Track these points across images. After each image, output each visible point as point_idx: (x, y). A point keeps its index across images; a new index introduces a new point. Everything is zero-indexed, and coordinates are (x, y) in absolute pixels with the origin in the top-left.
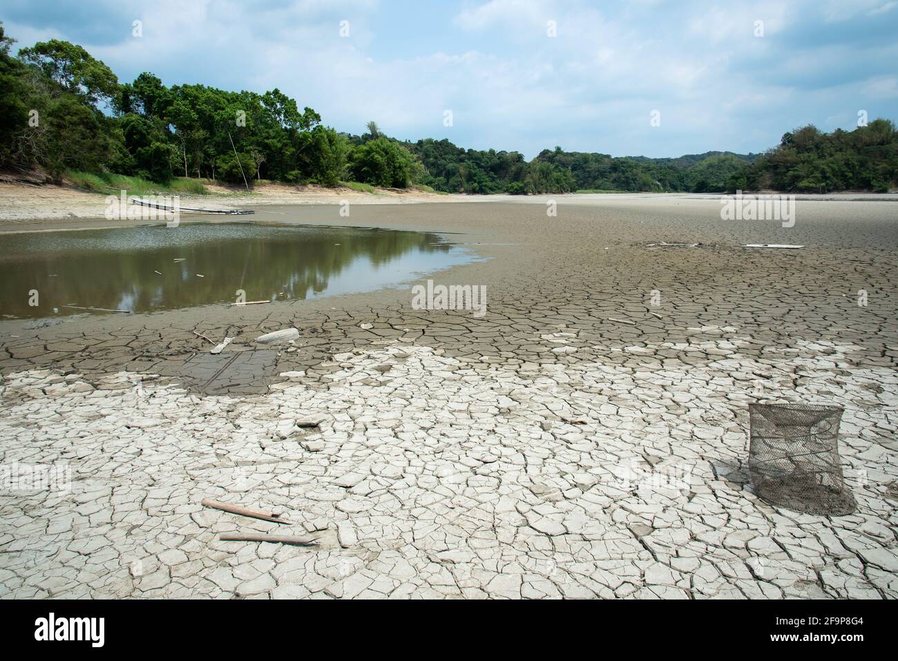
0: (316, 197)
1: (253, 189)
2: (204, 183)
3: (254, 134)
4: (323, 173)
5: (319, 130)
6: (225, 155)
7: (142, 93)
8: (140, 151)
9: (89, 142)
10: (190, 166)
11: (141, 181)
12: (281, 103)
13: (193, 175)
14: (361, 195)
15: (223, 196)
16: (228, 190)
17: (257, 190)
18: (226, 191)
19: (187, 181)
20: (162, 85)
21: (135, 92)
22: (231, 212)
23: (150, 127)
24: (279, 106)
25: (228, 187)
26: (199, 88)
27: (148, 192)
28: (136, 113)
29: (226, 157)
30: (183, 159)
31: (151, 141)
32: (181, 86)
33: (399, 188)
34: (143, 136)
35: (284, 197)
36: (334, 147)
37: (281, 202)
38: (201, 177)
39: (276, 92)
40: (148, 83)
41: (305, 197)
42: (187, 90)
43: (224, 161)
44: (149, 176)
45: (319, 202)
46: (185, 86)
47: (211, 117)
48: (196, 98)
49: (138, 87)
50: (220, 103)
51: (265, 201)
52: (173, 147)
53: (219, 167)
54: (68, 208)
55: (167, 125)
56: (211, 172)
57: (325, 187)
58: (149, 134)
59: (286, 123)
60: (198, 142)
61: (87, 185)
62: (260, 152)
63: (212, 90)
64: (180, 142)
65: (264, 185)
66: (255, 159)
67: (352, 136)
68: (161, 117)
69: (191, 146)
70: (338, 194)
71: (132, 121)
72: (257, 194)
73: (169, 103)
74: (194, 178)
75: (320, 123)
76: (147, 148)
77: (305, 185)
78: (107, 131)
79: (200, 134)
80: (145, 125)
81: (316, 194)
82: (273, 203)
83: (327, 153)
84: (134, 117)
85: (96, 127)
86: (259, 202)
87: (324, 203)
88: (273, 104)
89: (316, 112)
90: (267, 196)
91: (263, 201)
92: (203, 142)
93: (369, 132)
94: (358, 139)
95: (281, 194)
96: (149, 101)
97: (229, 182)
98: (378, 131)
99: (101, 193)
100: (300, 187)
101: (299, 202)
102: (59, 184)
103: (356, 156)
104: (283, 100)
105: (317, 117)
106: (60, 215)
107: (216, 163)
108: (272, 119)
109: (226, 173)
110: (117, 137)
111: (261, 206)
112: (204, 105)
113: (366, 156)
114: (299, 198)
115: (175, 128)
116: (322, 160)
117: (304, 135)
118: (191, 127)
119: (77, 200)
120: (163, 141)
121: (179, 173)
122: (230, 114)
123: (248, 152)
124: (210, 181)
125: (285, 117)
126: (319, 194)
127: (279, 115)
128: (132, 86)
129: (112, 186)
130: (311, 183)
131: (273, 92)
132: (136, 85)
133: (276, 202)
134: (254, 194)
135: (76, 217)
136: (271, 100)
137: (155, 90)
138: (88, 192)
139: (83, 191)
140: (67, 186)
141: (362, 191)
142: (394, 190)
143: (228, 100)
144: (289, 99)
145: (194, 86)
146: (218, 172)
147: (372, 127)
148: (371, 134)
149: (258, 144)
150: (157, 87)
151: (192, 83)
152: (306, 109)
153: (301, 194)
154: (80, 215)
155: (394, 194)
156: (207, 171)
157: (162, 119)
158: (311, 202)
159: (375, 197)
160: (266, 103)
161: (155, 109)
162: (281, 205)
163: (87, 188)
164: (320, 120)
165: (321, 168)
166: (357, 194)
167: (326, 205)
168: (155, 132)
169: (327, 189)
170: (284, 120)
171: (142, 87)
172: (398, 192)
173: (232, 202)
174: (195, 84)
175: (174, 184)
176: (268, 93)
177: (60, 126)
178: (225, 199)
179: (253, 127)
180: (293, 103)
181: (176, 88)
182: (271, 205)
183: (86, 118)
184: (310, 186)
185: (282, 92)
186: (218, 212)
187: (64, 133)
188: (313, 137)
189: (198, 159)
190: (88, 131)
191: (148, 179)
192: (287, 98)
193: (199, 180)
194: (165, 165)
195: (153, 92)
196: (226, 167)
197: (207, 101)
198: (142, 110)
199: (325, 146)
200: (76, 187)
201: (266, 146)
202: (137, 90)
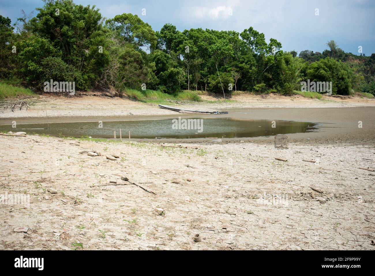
0: (275, 102)
1: (231, 97)
2: (199, 94)
3: (234, 59)
4: (281, 85)
5: (280, 54)
6: (214, 74)
7: (165, 37)
8: (161, 74)
9: (138, 72)
10: (191, 83)
11: (160, 93)
12: (254, 36)
13: (193, 88)
14: (311, 100)
15: (211, 102)
16: (214, 98)
17: (233, 98)
18: (213, 99)
19: (189, 93)
20: (176, 30)
21: (161, 37)
22: (214, 112)
23: (168, 58)
24: (252, 39)
25: (214, 96)
26: (199, 30)
27: (165, 100)
28: (161, 50)
29: (214, 76)
30: (187, 78)
31: (168, 67)
32: (189, 30)
33: (342, 95)
34: (164, 64)
35: (252, 102)
36: (289, 66)
37: (249, 106)
38: (198, 90)
39: (251, 29)
40: (168, 30)
41: (267, 102)
42: (193, 33)
43: (213, 79)
44: (166, 89)
45: (277, 106)
46: (192, 30)
47: (206, 49)
48: (198, 38)
49: (163, 33)
50: (212, 39)
51: (239, 106)
52: (181, 70)
53: (210, 83)
54: (128, 110)
55: (179, 55)
56: (204, 86)
57: (283, 95)
58: (167, 62)
59: (256, 51)
60: (197, 66)
61: (135, 97)
62: (236, 71)
63: (207, 31)
64: (186, 67)
65: (239, 95)
66: (233, 76)
67: (314, 53)
68: (176, 51)
69: (192, 70)
70: (292, 100)
71: (158, 56)
72: (233, 101)
73: (181, 42)
74: (193, 90)
75: (281, 49)
76: (166, 72)
77: (268, 93)
78: (147, 64)
79: (198, 61)
80: (165, 57)
81: (276, 101)
82: (244, 107)
83: (285, 70)
84: (159, 53)
85: (142, 63)
86: (235, 106)
87: (280, 107)
88: (248, 38)
89: (278, 41)
90: (241, 102)
91: (237, 106)
92: (200, 66)
93: (329, 49)
94: (319, 55)
95: (251, 101)
96: (169, 42)
97: (215, 92)
98: (336, 48)
99: (142, 101)
100: (264, 96)
101: (263, 106)
102: (121, 96)
103: (308, 71)
104: (255, 34)
105: (279, 45)
106: (125, 114)
107: (208, 80)
108: (247, 48)
109: (214, 87)
110: (151, 67)
111: (236, 109)
112: (203, 42)
113: (316, 71)
114: (262, 104)
115: (184, 57)
116: (281, 76)
117: (268, 59)
118: (193, 57)
119: (132, 106)
120: (175, 67)
121: (184, 87)
122: (218, 47)
123: (229, 71)
124: (203, 92)
125: (256, 46)
126: (278, 101)
127: (252, 45)
128: (160, 33)
129: (147, 97)
130: (272, 92)
131: (249, 30)
132: (162, 33)
133: (246, 107)
134: (231, 101)
135: (133, 115)
136: (248, 35)
137: (173, 34)
138: (135, 101)
139: (133, 101)
140: (125, 97)
141: (312, 98)
142: (338, 97)
143: (218, 36)
144: (260, 33)
145: (196, 30)
146: (208, 86)
147: (332, 45)
148: (330, 50)
149: (237, 66)
150: (174, 32)
151: (195, 28)
152: (272, 40)
153: (264, 100)
154: (134, 114)
155: (338, 100)
156: (202, 86)
157: (176, 53)
158: (271, 106)
159: (322, 102)
160: (244, 38)
161: (173, 46)
162: (249, 109)
163: (135, 98)
164: (281, 47)
165: (280, 82)
166: (308, 100)
167: (282, 108)
168: (171, 61)
169: (284, 97)
170: (255, 49)
171: (165, 33)
172: (342, 98)
173: (216, 107)
174: (197, 28)
175: (180, 94)
176: (245, 31)
177: (125, 64)
178: (212, 104)
179: (234, 54)
180: (262, 36)
181: (186, 32)
182: (242, 109)
183: (138, 58)
184: (272, 95)
185: (254, 29)
186: (207, 112)
187: (127, 67)
188: (275, 58)
189: (197, 78)
190: (138, 65)
191: (165, 92)
192: (258, 33)
193: (196, 92)
194: (175, 82)
195: (172, 36)
196: (214, 82)
197: (205, 39)
198: (164, 47)
199: (284, 65)
200: (129, 97)
201: (241, 68)
202: (162, 35)
